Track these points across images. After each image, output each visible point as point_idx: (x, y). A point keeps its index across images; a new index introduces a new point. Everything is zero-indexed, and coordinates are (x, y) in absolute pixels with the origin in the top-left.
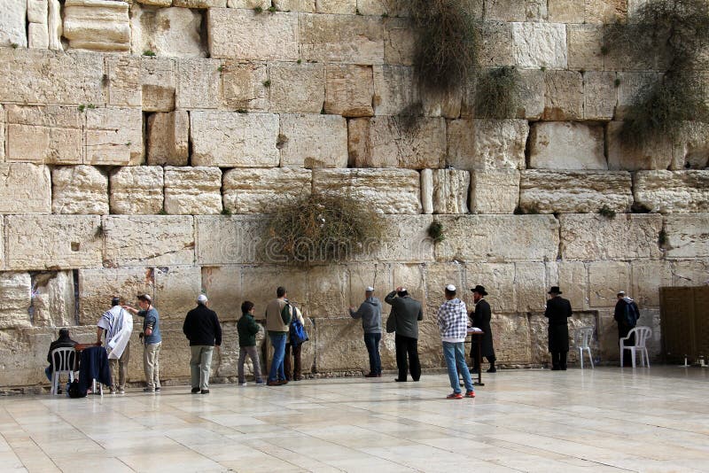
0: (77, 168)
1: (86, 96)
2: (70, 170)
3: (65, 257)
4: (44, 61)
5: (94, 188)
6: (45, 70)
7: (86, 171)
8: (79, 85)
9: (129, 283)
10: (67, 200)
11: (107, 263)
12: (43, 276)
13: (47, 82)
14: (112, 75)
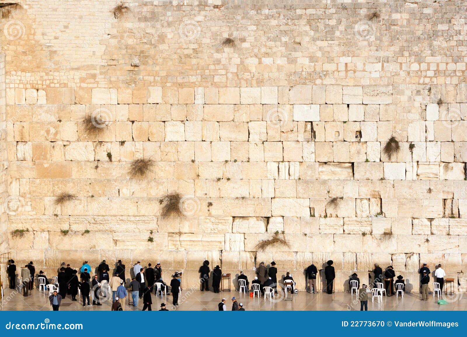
0: (420, 219)
1: (423, 195)
2: (418, 220)
3: (416, 250)
4: (410, 184)
5: (426, 226)
6: (410, 188)
7: (423, 221)
8: (421, 191)
9: (436, 258)
10: (417, 230)
11: (429, 252)
12: (409, 255)
13: (411, 191)
14: (432, 188)
